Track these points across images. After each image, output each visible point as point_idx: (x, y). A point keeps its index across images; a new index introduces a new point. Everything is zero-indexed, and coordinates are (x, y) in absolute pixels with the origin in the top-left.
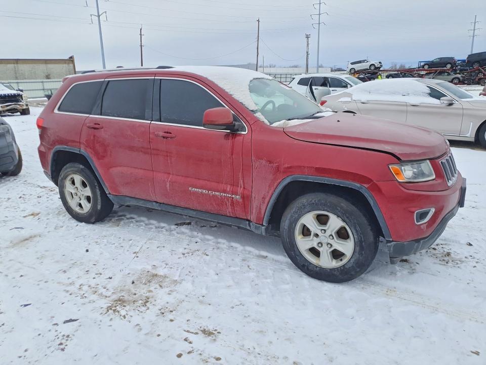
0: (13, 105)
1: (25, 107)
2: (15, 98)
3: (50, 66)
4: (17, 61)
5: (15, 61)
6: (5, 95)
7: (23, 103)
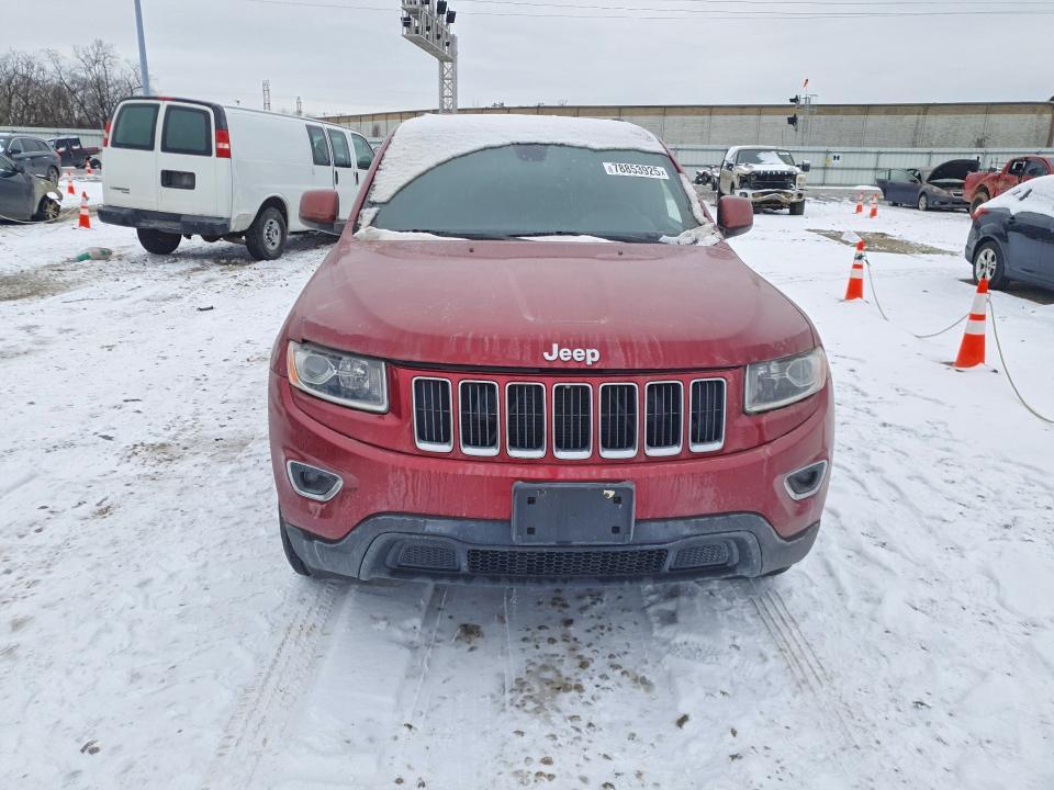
0: (772, 194)
1: (794, 200)
2: (780, 181)
3: (995, 118)
4: (926, 108)
5: (922, 108)
6: (765, 173)
7: (794, 191)
